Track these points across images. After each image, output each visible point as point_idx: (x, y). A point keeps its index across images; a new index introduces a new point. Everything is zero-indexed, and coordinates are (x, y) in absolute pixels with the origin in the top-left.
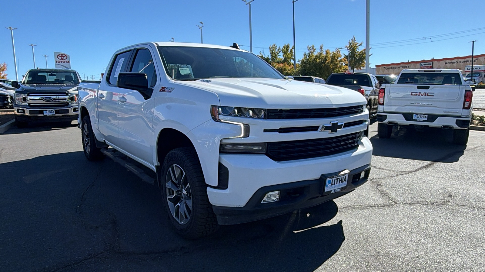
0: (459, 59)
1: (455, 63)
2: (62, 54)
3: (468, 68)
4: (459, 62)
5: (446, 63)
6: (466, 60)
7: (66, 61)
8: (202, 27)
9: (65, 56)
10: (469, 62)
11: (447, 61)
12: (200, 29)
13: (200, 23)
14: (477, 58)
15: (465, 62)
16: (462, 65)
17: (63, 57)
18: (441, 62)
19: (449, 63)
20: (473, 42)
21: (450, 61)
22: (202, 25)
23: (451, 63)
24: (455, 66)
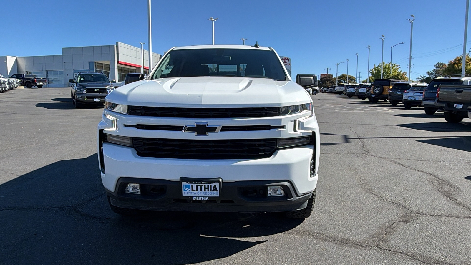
2: (285, 58)
7: (288, 64)
8: (413, 20)
9: (288, 59)
12: (411, 23)
13: (411, 16)
17: (286, 60)
22: (413, 18)
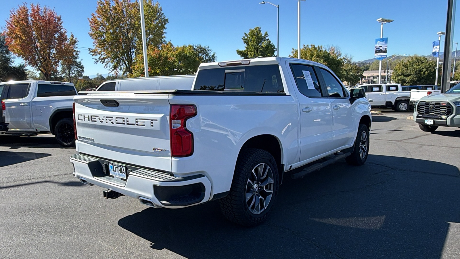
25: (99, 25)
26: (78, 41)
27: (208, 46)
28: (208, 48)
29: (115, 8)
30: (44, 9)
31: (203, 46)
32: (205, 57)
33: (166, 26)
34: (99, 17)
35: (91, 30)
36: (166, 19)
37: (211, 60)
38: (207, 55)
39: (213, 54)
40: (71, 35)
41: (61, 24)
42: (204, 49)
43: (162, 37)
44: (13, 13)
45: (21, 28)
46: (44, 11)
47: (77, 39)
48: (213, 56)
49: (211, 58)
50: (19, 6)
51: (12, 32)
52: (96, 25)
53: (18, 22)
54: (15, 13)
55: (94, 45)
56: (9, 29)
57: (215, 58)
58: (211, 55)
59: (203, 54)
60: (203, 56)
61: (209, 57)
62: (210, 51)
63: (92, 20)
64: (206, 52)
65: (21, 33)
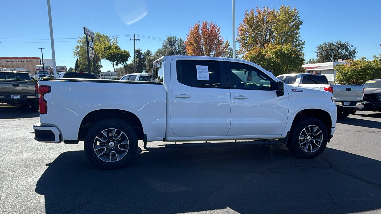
0: (17, 59)
1: (14, 62)
3: (38, 67)
4: (17, 61)
5: (7, 61)
6: (23, 60)
10: (25, 62)
11: (8, 60)
14: (31, 60)
15: (22, 62)
16: (20, 64)
18: (2, 60)
19: (9, 61)
20: (42, 49)
21: (10, 60)
23: (11, 62)
24: (15, 64)
25: (244, 32)
26: (231, 45)
27: (349, 42)
28: (349, 44)
29: (257, 18)
30: (210, 24)
31: (343, 42)
32: (344, 52)
33: (300, 27)
34: (245, 25)
35: (238, 36)
36: (300, 21)
37: (351, 55)
38: (346, 50)
39: (354, 49)
40: (226, 40)
41: (219, 33)
42: (344, 45)
43: (297, 37)
44: (191, 29)
45: (194, 38)
46: (210, 25)
47: (230, 43)
48: (354, 51)
49: (351, 53)
50: (195, 24)
51: (189, 41)
52: (242, 32)
53: (193, 34)
54: (192, 29)
55: (240, 47)
56: (188, 40)
57: (356, 53)
58: (352, 50)
59: (343, 50)
60: (342, 51)
61: (349, 52)
62: (351, 47)
63: (240, 28)
64: (346, 47)
65: (193, 41)
